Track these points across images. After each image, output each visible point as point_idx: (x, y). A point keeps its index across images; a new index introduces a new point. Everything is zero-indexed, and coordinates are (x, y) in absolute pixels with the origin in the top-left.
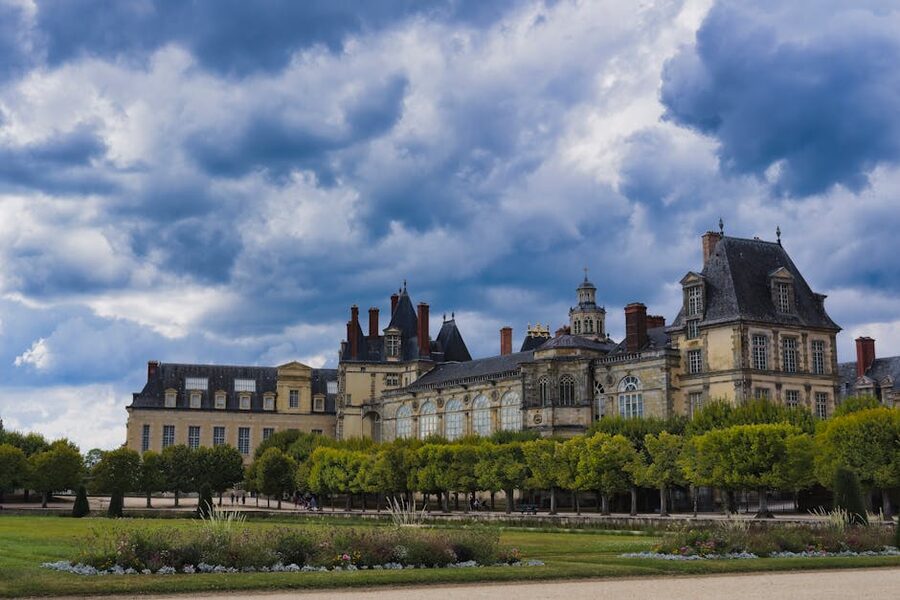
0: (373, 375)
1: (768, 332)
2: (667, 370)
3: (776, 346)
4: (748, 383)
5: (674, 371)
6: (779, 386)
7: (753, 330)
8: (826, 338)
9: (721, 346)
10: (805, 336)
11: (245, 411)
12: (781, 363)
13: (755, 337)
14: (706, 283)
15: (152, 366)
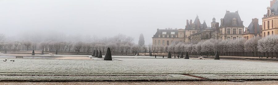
0: (190, 32)
1: (230, 28)
2: (217, 34)
3: (232, 30)
4: (226, 36)
5: (219, 34)
6: (232, 36)
7: (227, 28)
8: (242, 28)
9: (223, 30)
10: (237, 28)
11: (172, 38)
12: (233, 33)
13: (228, 29)
14: (223, 21)
15: (158, 29)
